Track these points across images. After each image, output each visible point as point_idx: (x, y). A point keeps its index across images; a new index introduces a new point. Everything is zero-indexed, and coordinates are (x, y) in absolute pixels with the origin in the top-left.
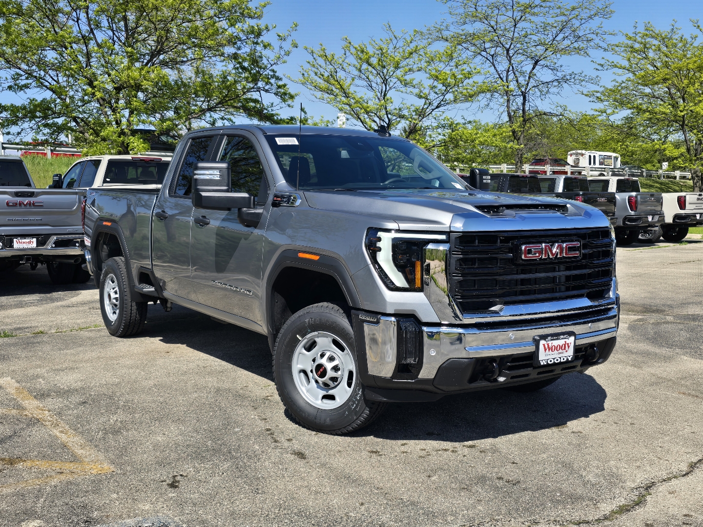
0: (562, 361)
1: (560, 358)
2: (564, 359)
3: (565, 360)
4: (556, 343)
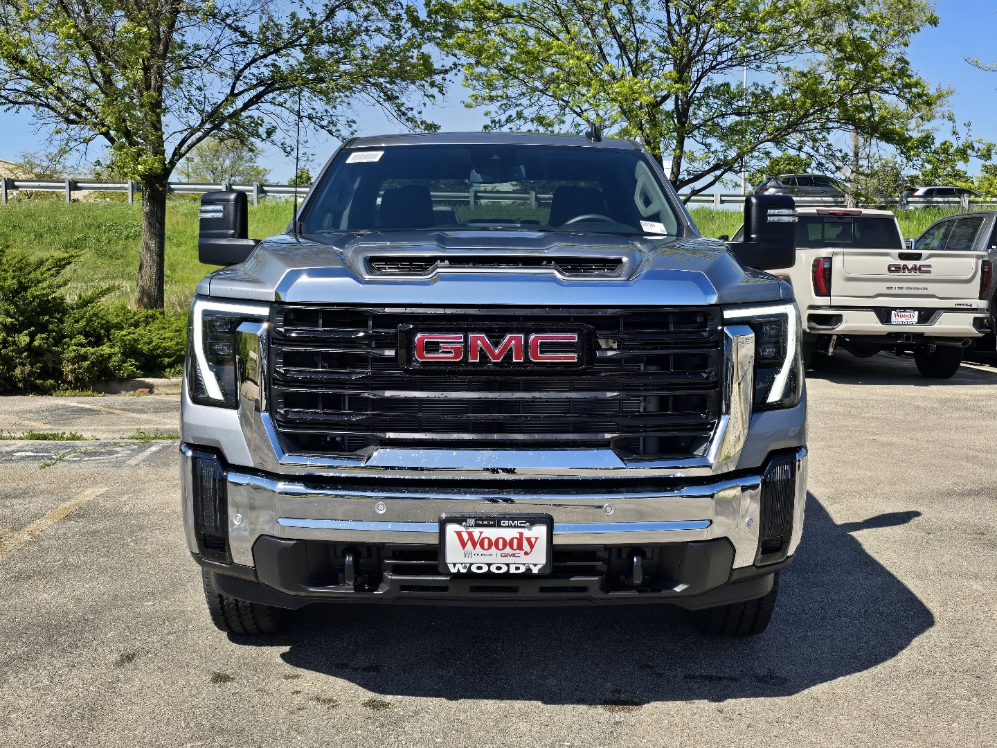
0: (512, 570)
1: (508, 565)
2: (517, 568)
3: (522, 569)
4: (492, 533)
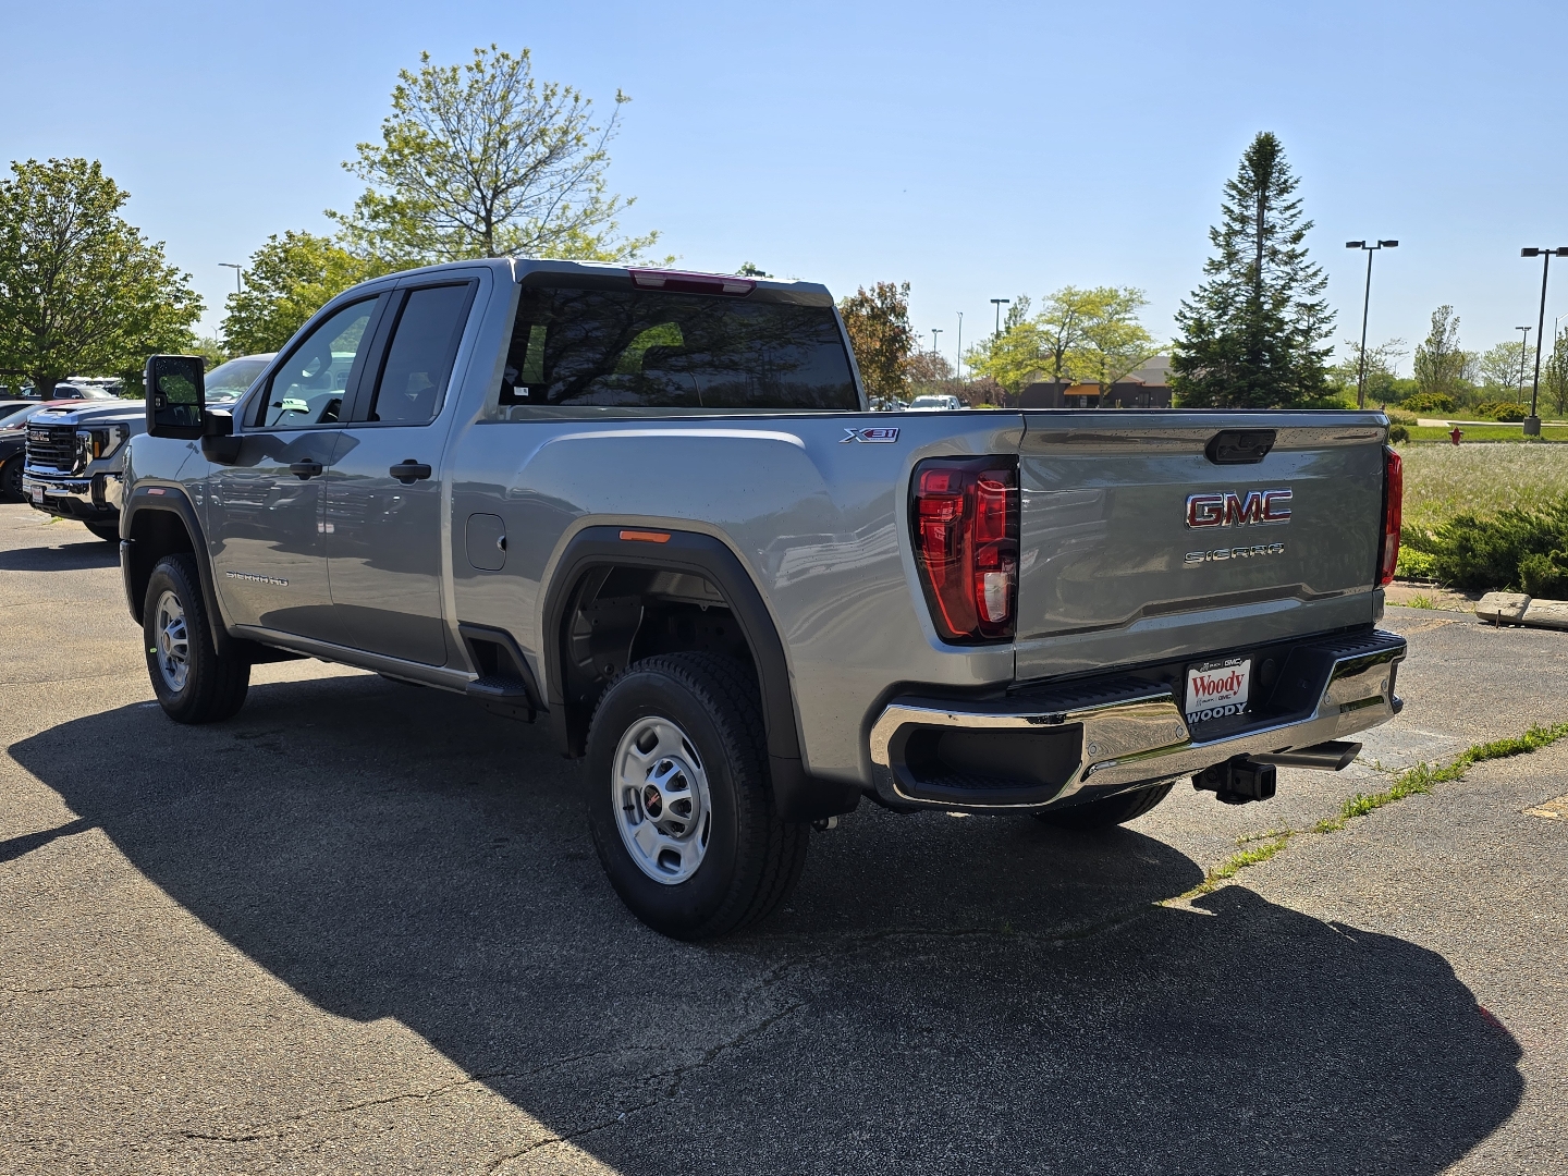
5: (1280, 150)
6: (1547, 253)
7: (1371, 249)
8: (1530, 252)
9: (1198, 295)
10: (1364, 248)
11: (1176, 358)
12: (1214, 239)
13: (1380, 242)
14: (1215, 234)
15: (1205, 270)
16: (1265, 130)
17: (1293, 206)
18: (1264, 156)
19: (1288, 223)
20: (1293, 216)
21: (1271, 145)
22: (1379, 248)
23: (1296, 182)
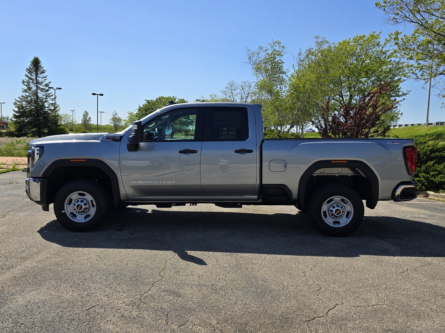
5: (40, 62)
6: (98, 95)
7: (55, 89)
8: (94, 94)
9: (20, 98)
10: (53, 89)
11: (14, 115)
12: (23, 83)
13: (57, 88)
14: (23, 82)
15: (22, 91)
16: (36, 56)
17: (45, 77)
18: (36, 63)
19: (44, 81)
20: (45, 80)
21: (38, 60)
22: (57, 89)
23: (45, 71)
